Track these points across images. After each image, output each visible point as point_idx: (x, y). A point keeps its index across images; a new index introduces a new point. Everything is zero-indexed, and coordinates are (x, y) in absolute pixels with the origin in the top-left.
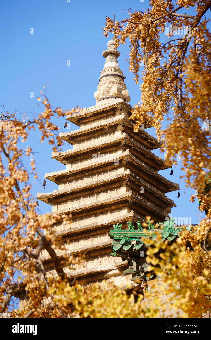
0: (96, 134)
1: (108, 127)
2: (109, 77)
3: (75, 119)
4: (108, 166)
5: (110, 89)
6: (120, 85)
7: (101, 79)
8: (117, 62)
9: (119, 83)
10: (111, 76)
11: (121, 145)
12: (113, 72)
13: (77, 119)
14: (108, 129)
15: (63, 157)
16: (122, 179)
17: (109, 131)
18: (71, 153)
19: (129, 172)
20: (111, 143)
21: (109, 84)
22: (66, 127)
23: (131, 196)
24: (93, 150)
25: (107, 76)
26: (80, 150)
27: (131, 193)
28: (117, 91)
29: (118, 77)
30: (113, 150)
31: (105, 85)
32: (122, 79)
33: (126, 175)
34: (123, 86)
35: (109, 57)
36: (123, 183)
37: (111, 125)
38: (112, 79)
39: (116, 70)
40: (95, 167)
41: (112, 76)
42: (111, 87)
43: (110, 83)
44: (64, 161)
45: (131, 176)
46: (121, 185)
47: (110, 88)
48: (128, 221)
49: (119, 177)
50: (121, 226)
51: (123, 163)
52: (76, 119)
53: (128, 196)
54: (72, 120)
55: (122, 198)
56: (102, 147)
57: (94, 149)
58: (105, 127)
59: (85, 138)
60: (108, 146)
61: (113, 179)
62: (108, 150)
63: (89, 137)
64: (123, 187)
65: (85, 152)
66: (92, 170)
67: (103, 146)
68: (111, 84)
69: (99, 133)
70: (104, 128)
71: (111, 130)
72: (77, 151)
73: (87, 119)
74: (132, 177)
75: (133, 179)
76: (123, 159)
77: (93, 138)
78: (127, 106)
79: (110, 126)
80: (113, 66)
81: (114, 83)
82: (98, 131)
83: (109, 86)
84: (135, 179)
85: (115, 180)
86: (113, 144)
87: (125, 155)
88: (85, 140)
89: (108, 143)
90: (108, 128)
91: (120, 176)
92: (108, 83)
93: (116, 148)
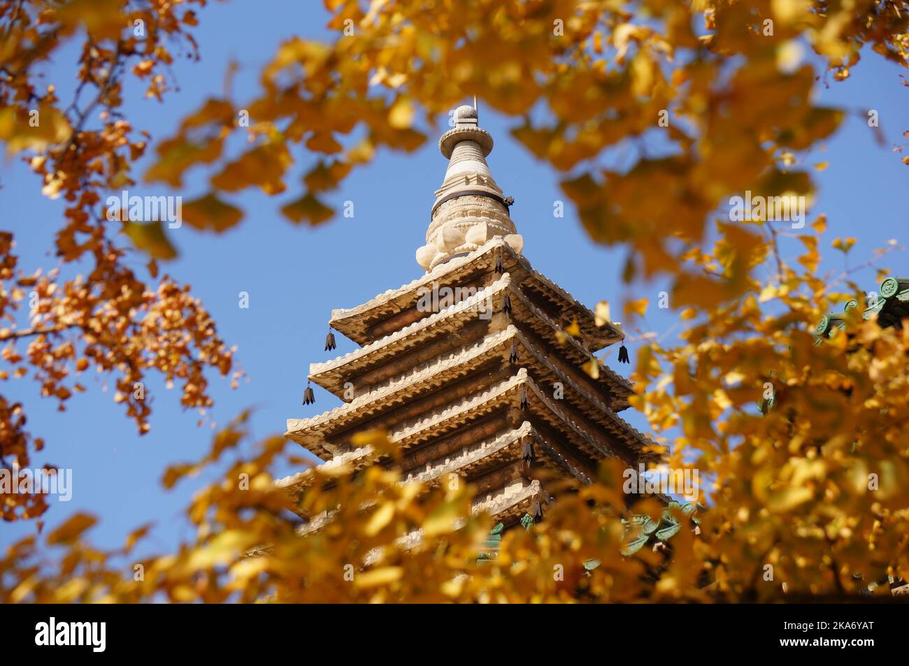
0: (424, 356)
1: (460, 328)
2: (461, 198)
3: (357, 325)
4: (465, 431)
5: (465, 232)
6: (495, 221)
7: (435, 210)
8: (485, 163)
9: (491, 215)
10: (468, 197)
11: (503, 368)
12: (474, 186)
13: (365, 322)
14: (460, 334)
15: (324, 432)
16: (507, 460)
17: (464, 338)
18: (345, 415)
19: (529, 429)
20: (469, 362)
21: (461, 219)
22: (330, 349)
23: (537, 496)
24: (415, 395)
25: (456, 196)
26: (374, 399)
27: (537, 489)
28: (486, 234)
29: (489, 200)
30: (480, 387)
31: (449, 222)
32: (500, 205)
33: (520, 439)
34: (504, 223)
35: (459, 150)
36: (513, 471)
37: (469, 319)
38: (471, 203)
39: (480, 180)
40: (421, 442)
41: (470, 197)
42: (469, 226)
43: (464, 213)
44: (327, 446)
45: (536, 445)
46: (506, 479)
47: (465, 228)
48: (523, 515)
49: (499, 451)
50: (499, 530)
51: (509, 416)
52: (362, 323)
53: (529, 498)
54: (349, 329)
55: (508, 510)
56: (443, 383)
57: (418, 392)
58: (450, 328)
59: (390, 371)
60: (461, 375)
61: (480, 461)
62: (461, 391)
63: (401, 366)
64: (513, 483)
65: (389, 404)
66: (414, 452)
67: (446, 380)
68: (469, 218)
69: (434, 349)
70: (447, 332)
71: (469, 336)
72: (365, 403)
73: (397, 320)
74: (540, 448)
75: (544, 455)
76: (511, 404)
77: (415, 368)
78: (518, 263)
79: (465, 322)
80: (473, 170)
81: (477, 213)
82: (429, 342)
83: (462, 224)
84: (550, 455)
85: (487, 464)
86: (478, 367)
87: (516, 387)
88: (391, 379)
89: (460, 366)
90: (460, 330)
91: (500, 447)
92: (458, 216)
93: (489, 381)
